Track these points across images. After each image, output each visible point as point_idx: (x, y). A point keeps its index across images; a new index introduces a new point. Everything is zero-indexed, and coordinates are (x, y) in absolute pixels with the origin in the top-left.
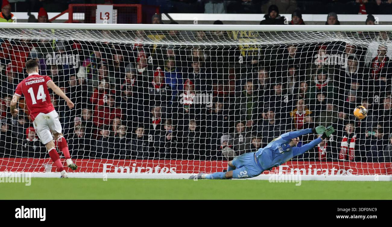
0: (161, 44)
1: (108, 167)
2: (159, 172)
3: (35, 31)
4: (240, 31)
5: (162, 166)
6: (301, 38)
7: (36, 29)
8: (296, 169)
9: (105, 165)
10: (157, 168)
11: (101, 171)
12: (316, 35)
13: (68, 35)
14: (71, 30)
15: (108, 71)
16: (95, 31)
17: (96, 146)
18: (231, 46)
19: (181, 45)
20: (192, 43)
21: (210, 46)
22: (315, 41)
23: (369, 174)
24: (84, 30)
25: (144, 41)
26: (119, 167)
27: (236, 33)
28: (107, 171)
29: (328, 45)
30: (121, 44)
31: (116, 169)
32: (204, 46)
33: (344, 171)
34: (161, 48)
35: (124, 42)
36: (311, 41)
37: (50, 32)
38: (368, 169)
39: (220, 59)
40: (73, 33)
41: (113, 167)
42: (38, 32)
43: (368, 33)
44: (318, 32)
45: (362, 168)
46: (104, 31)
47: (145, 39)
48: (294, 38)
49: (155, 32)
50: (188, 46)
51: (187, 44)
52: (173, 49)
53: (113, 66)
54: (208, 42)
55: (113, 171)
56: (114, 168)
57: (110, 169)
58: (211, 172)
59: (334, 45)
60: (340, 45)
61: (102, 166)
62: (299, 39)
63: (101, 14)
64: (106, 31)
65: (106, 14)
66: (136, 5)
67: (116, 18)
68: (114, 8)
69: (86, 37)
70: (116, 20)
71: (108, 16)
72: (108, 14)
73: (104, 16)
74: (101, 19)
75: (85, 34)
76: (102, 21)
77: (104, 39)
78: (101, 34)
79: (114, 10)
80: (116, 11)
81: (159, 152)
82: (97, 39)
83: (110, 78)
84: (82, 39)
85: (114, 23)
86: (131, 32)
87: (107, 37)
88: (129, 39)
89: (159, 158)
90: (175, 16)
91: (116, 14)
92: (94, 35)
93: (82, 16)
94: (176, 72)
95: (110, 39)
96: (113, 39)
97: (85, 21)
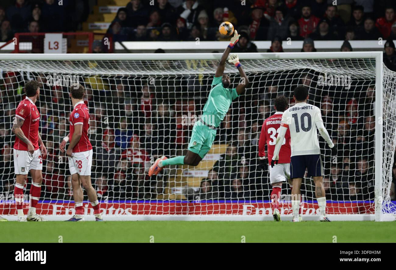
0: (115, 74)
1: (58, 208)
2: (114, 213)
4: (199, 60)
5: (116, 207)
6: (266, 66)
8: (261, 209)
9: (55, 206)
10: (111, 209)
11: (51, 213)
12: (281, 63)
13: (13, 66)
14: (17, 60)
15: (57, 105)
16: (43, 61)
17: (45, 185)
18: (191, 75)
19: (136, 74)
21: (167, 75)
22: (281, 69)
23: (340, 212)
24: (31, 61)
25: (96, 71)
26: (70, 208)
27: (196, 62)
28: (58, 213)
29: (295, 73)
31: (67, 211)
32: (161, 75)
33: (313, 210)
34: (115, 78)
36: (276, 69)
38: (339, 207)
39: (178, 89)
40: (19, 63)
41: (63, 209)
43: (337, 60)
44: (284, 60)
45: (332, 207)
46: (52, 61)
47: (97, 69)
48: (258, 66)
49: (108, 62)
50: (144, 75)
51: (142, 74)
52: (127, 79)
53: (63, 99)
54: (165, 71)
55: (63, 213)
56: (65, 210)
57: (60, 211)
58: (169, 212)
59: (302, 73)
60: (308, 72)
61: (51, 207)
62: (263, 67)
63: (49, 43)
64: (55, 61)
65: (55, 43)
66: (87, 33)
67: (66, 47)
68: (64, 37)
69: (33, 68)
70: (66, 50)
71: (57, 45)
72: (57, 43)
73: (53, 46)
74: (50, 48)
75: (31, 64)
76: (51, 50)
77: (53, 70)
78: (49, 65)
79: (64, 39)
80: (66, 40)
81: (113, 191)
82: (45, 70)
83: (60, 112)
84: (29, 69)
85: (63, 52)
86: (82, 62)
87: (55, 67)
88: (79, 69)
89: (114, 197)
90: (130, 45)
91: (66, 44)
92: (42, 66)
93: (29, 46)
94: (131, 104)
95: (59, 69)
96: (62, 69)
97: (32, 52)
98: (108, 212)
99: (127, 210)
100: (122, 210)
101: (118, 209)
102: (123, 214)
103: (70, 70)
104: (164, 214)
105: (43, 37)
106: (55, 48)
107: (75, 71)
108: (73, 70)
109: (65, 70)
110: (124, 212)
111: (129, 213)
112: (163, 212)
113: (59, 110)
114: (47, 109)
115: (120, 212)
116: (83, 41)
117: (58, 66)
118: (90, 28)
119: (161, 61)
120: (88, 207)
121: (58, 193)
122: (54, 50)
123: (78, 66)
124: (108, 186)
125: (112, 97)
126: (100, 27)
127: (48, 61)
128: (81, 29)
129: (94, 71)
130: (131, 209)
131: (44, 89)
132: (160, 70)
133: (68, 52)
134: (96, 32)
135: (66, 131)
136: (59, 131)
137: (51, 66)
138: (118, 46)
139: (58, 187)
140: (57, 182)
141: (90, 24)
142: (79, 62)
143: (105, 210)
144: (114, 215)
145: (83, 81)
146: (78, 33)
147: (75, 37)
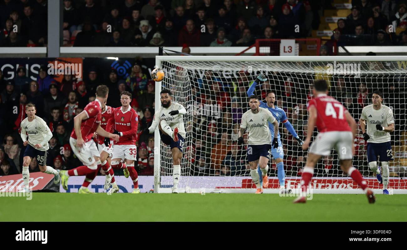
1: (292, 183)
2: (338, 187)
3: (226, 63)
7: (226, 62)
10: (336, 184)
13: (255, 67)
14: (258, 61)
15: (291, 98)
16: (279, 62)
18: (401, 74)
20: (366, 72)
21: (382, 74)
24: (269, 62)
27: (405, 63)
30: (303, 74)
32: (377, 74)
34: (339, 76)
35: (305, 71)
37: (239, 64)
39: (391, 85)
40: (260, 64)
41: (296, 184)
42: (228, 64)
46: (287, 62)
52: (349, 77)
53: (295, 93)
54: (380, 71)
63: (284, 47)
64: (289, 62)
65: (289, 47)
66: (316, 39)
67: (298, 51)
68: (296, 42)
69: (271, 68)
70: (298, 53)
71: (291, 49)
72: (290, 48)
73: (287, 49)
74: (285, 52)
75: (270, 65)
76: (285, 53)
77: (287, 69)
78: (285, 65)
79: (296, 44)
80: (298, 45)
81: (337, 169)
82: (281, 69)
83: (293, 104)
84: (268, 69)
85: (296, 55)
86: (311, 63)
87: (290, 67)
88: (309, 69)
89: (338, 175)
90: (350, 49)
91: (298, 48)
92: (278, 66)
93: (268, 50)
94: (352, 98)
95: (293, 69)
96: (295, 69)
97: (271, 54)
98: (333, 187)
99: (348, 185)
100: (345, 185)
101: (342, 184)
102: (346, 188)
103: (301, 70)
104: (380, 188)
105: (280, 42)
106: (289, 52)
107: (306, 71)
108: (304, 70)
109: (297, 70)
110: (346, 187)
111: (350, 187)
112: (379, 187)
113: (292, 103)
114: (282, 101)
115: (343, 186)
116: (312, 46)
117: (292, 66)
118: (318, 35)
119: (372, 62)
120: (317, 183)
121: (292, 171)
122: (288, 53)
123: (308, 66)
124: (333, 165)
125: (336, 92)
126: (326, 34)
127: (283, 62)
128: (311, 36)
129: (322, 71)
130: (352, 184)
131: (280, 86)
132: (376, 70)
133: (300, 55)
134: (323, 38)
135: (298, 120)
136: (292, 120)
137: (286, 66)
138: (341, 50)
139: (292, 166)
140: (291, 162)
141: (318, 32)
142: (309, 63)
143: (330, 185)
144: (338, 189)
145: (312, 79)
146: (308, 39)
147: (305, 42)
